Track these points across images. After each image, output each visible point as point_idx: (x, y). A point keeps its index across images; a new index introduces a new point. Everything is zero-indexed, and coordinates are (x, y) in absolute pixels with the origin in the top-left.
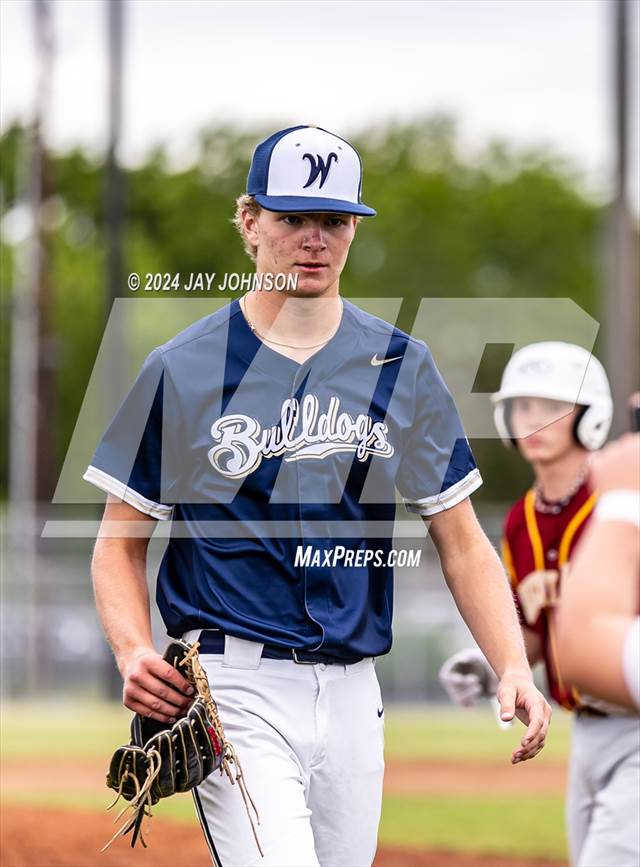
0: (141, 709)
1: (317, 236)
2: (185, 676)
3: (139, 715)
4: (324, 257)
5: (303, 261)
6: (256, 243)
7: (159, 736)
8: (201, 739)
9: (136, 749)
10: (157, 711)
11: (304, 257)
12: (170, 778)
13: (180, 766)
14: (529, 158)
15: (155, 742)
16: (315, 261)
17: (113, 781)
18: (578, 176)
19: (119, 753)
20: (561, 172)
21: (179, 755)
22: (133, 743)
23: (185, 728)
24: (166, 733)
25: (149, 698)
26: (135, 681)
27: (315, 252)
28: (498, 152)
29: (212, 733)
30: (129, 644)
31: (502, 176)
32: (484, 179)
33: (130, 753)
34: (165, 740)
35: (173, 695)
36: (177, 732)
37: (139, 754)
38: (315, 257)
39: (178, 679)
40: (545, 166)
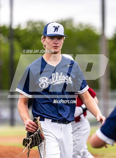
0: (29, 130)
1: (56, 41)
2: (37, 124)
3: (28, 132)
4: (58, 45)
5: (54, 46)
6: (45, 44)
7: (31, 136)
8: (39, 136)
9: (28, 138)
10: (32, 131)
11: (54, 45)
12: (34, 144)
13: (36, 141)
14: (87, 26)
15: (31, 137)
16: (56, 46)
17: (24, 144)
18: (95, 29)
19: (24, 139)
20: (92, 29)
21: (35, 139)
22: (27, 137)
23: (36, 134)
24: (33, 135)
25: (30, 128)
26: (27, 125)
27: (56, 44)
28: (81, 25)
29: (41, 135)
30: (26, 119)
31: (82, 29)
32: (78, 30)
33: (26, 139)
34: (33, 136)
35: (35, 128)
36: (35, 135)
37: (28, 139)
38: (56, 45)
39: (35, 125)
40: (89, 28)
